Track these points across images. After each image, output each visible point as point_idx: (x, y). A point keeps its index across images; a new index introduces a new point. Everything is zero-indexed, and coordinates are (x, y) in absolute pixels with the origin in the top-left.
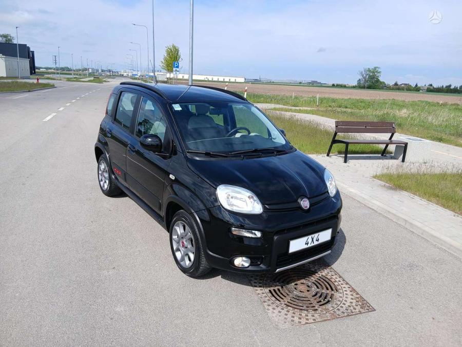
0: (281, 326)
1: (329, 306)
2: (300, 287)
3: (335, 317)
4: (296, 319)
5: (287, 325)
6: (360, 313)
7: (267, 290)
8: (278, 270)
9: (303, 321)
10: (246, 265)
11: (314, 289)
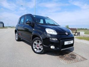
0: (65, 64)
1: (75, 59)
2: (67, 56)
3: (78, 61)
4: (68, 62)
5: (66, 63)
6: (84, 60)
7: (58, 56)
8: (62, 50)
9: (70, 62)
10: (54, 48)
11: (70, 56)
